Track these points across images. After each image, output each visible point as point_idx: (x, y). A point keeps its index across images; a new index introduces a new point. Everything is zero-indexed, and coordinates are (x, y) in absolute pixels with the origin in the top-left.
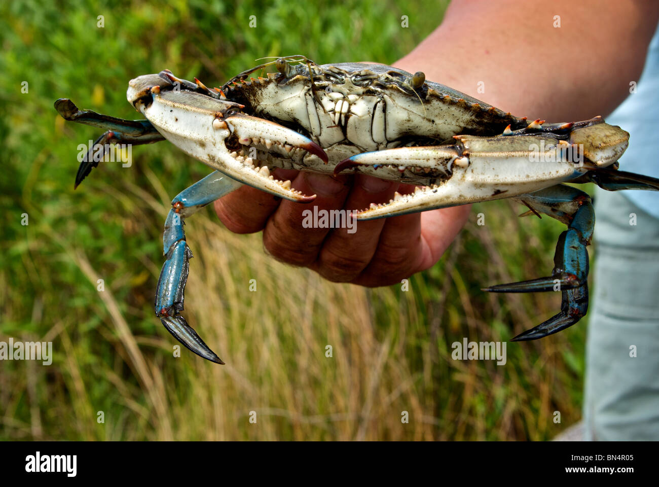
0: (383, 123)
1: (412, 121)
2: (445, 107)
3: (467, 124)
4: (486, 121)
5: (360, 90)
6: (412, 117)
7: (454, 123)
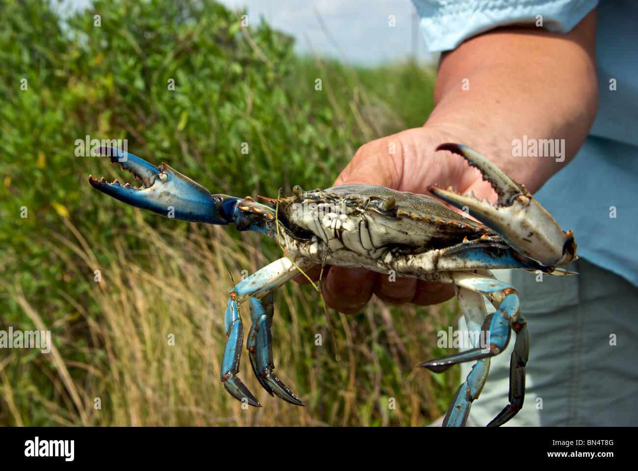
0: (368, 236)
1: (390, 234)
2: (414, 223)
3: (434, 235)
4: (449, 231)
5: (350, 210)
6: (389, 231)
7: (423, 234)
